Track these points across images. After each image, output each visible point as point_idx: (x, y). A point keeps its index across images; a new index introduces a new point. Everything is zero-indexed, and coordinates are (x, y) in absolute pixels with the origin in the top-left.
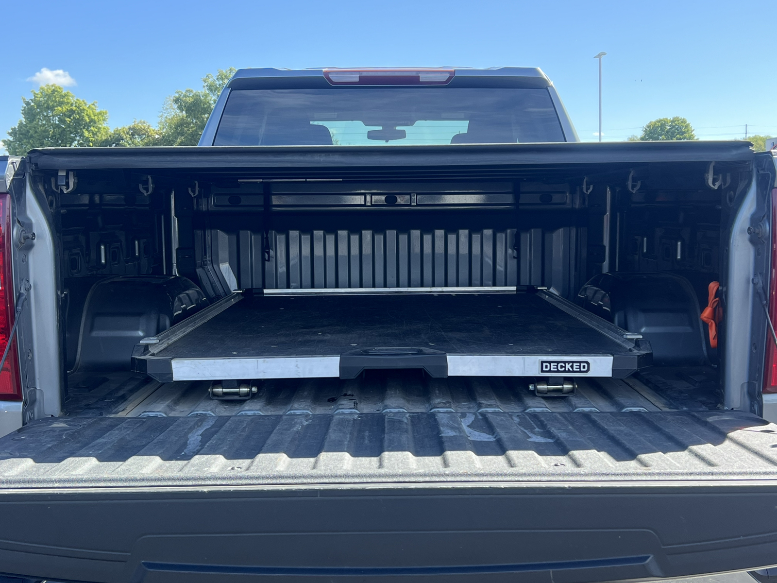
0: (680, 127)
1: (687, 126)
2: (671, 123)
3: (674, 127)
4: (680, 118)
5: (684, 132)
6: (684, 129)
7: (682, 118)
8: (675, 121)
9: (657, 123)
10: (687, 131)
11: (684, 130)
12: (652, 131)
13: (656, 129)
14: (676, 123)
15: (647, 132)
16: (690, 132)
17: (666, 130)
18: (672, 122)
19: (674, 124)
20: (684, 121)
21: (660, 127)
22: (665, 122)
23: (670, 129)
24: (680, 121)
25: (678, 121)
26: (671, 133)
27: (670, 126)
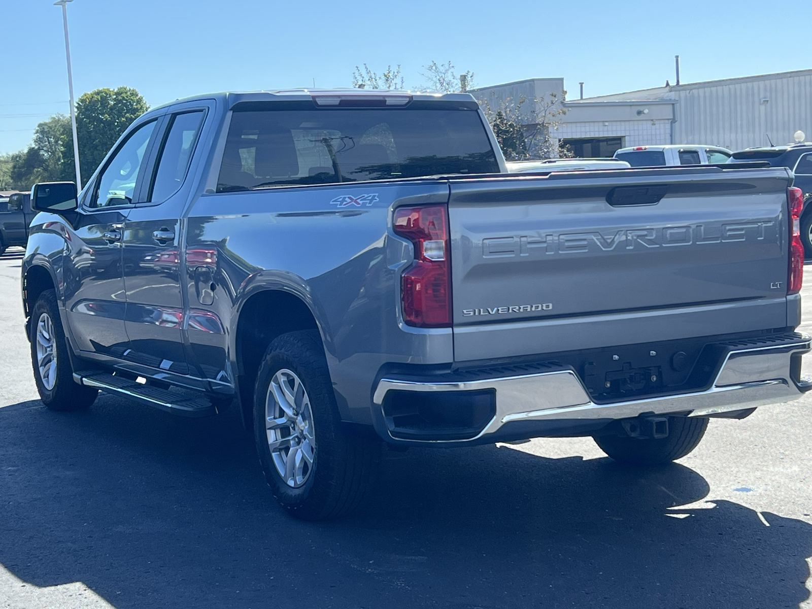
0: (130, 102)
1: (139, 101)
2: (115, 97)
3: (120, 101)
4: (128, 89)
5: (137, 110)
6: (136, 105)
7: (132, 89)
8: (122, 93)
9: (95, 95)
10: (141, 108)
11: (135, 107)
12: (89, 107)
13: (94, 105)
14: (122, 95)
15: (81, 108)
16: (145, 109)
17: (109, 106)
18: (117, 94)
19: (120, 98)
20: (134, 94)
21: (99, 101)
22: (106, 93)
23: (114, 104)
24: (129, 93)
25: (126, 93)
26: (118, 111)
27: (115, 100)
